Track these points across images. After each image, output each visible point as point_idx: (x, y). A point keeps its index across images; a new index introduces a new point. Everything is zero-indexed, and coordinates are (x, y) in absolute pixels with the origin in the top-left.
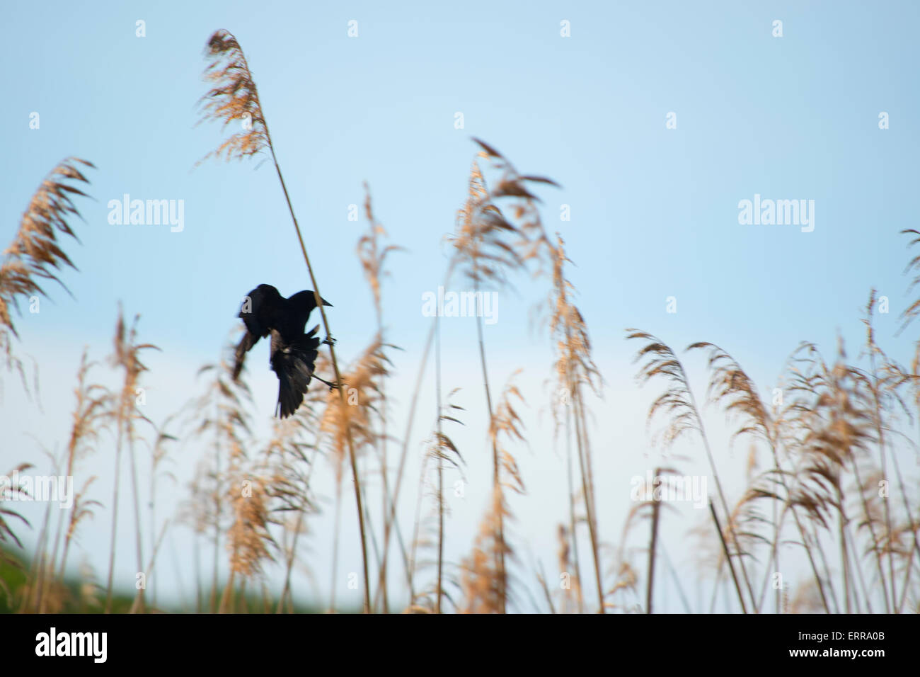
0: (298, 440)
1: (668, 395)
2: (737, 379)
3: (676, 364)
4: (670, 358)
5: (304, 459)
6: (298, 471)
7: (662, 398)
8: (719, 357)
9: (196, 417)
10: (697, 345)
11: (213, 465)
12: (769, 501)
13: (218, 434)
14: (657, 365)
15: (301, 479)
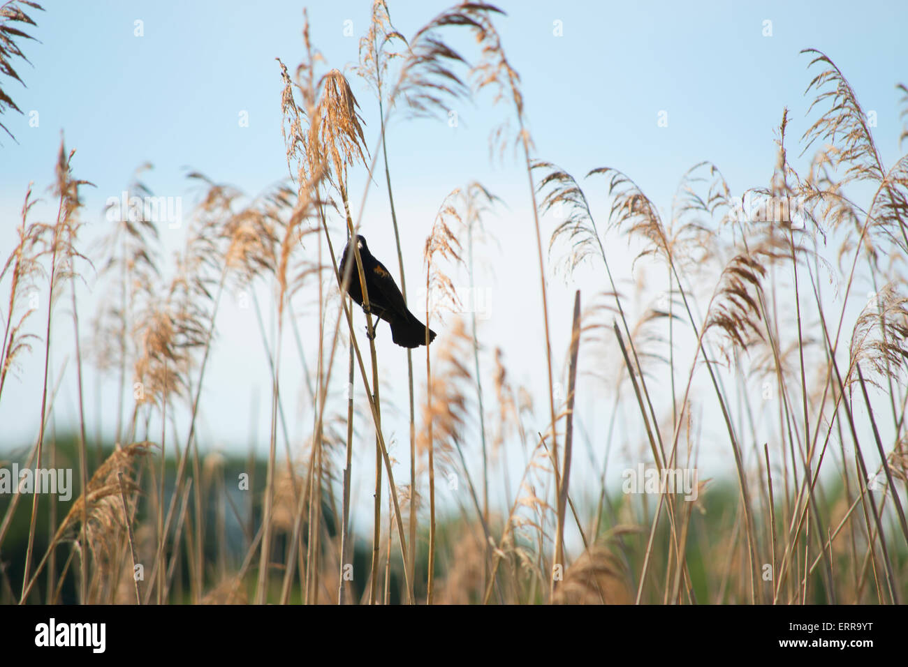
0: (202, 275)
1: (569, 222)
2: (637, 203)
3: (577, 191)
4: (572, 186)
5: (208, 295)
6: (202, 308)
7: (563, 226)
8: (619, 181)
9: (101, 256)
10: (598, 170)
11: (118, 303)
12: (666, 320)
13: (123, 272)
14: (559, 193)
15: (205, 315)
